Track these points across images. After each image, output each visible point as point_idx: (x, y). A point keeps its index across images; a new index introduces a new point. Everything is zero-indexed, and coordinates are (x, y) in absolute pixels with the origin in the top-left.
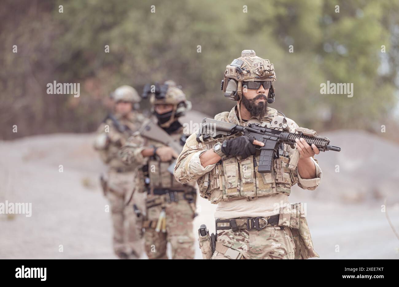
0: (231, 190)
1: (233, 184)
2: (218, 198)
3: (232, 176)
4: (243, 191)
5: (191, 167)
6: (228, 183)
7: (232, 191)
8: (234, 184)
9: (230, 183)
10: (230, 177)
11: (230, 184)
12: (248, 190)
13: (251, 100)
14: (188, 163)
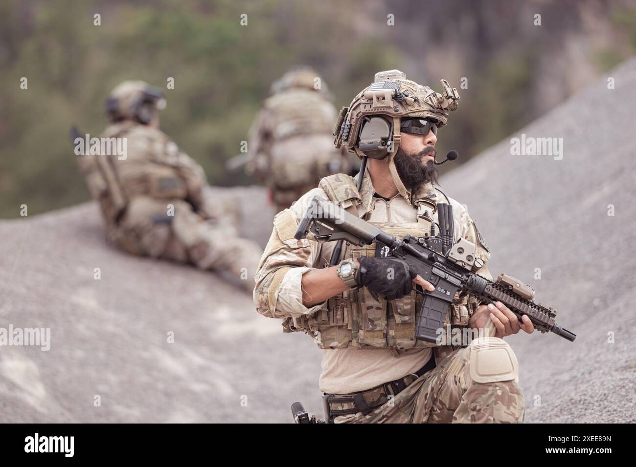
0: (371, 333)
1: (376, 323)
2: (340, 343)
3: (376, 307)
4: (393, 337)
5: (281, 300)
6: (367, 320)
7: (373, 336)
8: (379, 324)
9: (370, 320)
10: (372, 309)
11: (370, 323)
12: (404, 337)
13: (414, 156)
14: (275, 291)
